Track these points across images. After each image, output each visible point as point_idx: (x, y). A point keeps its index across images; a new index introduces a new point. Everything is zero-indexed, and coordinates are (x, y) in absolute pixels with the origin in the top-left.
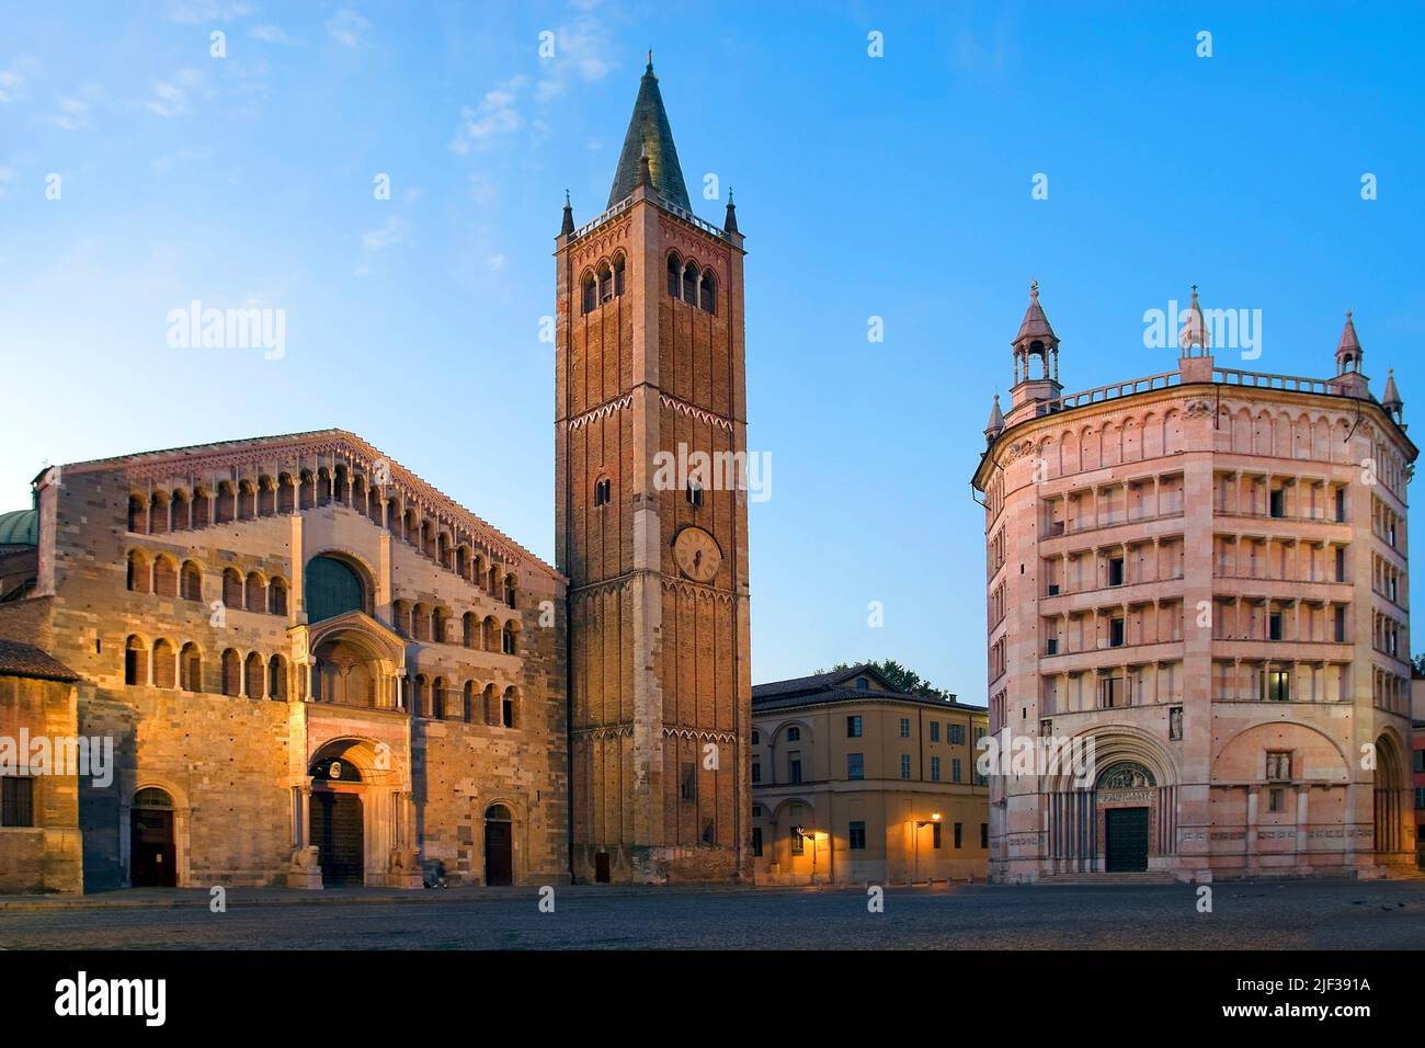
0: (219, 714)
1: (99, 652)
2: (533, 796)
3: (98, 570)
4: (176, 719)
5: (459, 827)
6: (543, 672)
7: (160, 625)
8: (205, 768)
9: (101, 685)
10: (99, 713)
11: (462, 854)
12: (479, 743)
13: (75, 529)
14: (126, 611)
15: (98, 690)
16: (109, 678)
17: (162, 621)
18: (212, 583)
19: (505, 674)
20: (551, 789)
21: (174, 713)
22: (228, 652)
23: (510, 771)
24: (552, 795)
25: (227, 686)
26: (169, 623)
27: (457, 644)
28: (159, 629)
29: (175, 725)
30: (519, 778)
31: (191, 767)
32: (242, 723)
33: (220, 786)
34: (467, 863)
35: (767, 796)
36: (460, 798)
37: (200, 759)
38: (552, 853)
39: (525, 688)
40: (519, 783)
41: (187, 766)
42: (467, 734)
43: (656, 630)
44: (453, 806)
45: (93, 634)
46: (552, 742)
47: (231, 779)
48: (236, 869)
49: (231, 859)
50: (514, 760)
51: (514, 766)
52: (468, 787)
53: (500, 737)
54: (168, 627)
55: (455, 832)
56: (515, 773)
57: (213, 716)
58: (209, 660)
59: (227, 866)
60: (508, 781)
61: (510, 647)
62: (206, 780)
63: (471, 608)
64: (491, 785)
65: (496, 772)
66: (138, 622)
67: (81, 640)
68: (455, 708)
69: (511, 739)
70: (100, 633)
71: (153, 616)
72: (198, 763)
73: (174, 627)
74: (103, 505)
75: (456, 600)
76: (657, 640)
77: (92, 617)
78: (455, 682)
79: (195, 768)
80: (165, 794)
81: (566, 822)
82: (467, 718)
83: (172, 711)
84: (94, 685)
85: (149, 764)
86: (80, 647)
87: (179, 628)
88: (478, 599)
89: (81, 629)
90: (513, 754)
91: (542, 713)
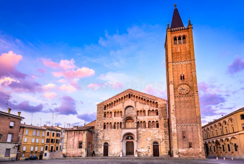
1: (101, 126)
2: (162, 140)
4: (108, 133)
5: (148, 146)
6: (163, 117)
10: (100, 133)
11: (148, 151)
12: (151, 131)
13: (99, 111)
18: (113, 114)
19: (155, 119)
20: (165, 138)
22: (115, 123)
23: (157, 136)
24: (166, 139)
25: (115, 128)
27: (147, 116)
28: (107, 121)
29: (108, 134)
32: (116, 132)
33: (113, 142)
38: (166, 150)
39: (159, 121)
40: (159, 138)
42: (149, 130)
43: (173, 106)
44: (147, 142)
46: (165, 130)
50: (158, 134)
52: (149, 139)
53: (155, 130)
57: (113, 132)
58: (113, 124)
60: (157, 137)
61: (157, 114)
63: (149, 109)
64: (154, 138)
65: (155, 136)
66: (105, 121)
67: (99, 125)
68: (147, 126)
69: (157, 130)
70: (101, 123)
72: (111, 139)
74: (102, 108)
75: (147, 108)
76: (174, 108)
78: (147, 122)
80: (107, 143)
81: (169, 144)
82: (149, 127)
85: (105, 139)
89: (99, 123)
91: (163, 125)
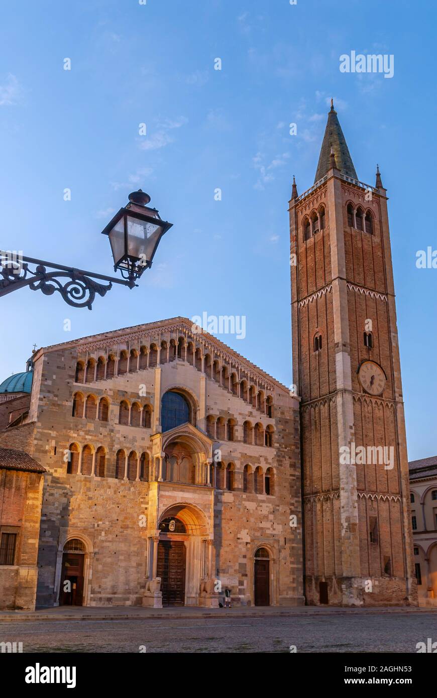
0: (112, 490)
1: (55, 454)
2: (282, 542)
3: (59, 405)
4: (90, 494)
5: (240, 564)
6: (287, 458)
7: (87, 437)
8: (103, 526)
9: (55, 475)
10: (52, 491)
11: (241, 583)
12: (251, 506)
13: (49, 383)
14: (70, 429)
15: (53, 477)
16: (59, 470)
17: (88, 434)
18: (114, 410)
19: (266, 459)
20: (292, 537)
21: (90, 491)
22: (120, 452)
23: (268, 525)
24: (292, 541)
25: (118, 474)
26: (91, 435)
27: (240, 441)
28: (86, 439)
29: (90, 498)
30: (274, 529)
31: (96, 525)
32: (124, 496)
33: (110, 537)
34: (244, 589)
35: (422, 540)
36: (240, 543)
37: (101, 520)
38: (293, 582)
39: (277, 469)
40: (274, 532)
41: (94, 525)
42: (245, 500)
43: (351, 428)
44: (236, 549)
45: (53, 443)
46: (292, 504)
47: (117, 533)
48: (115, 593)
49: (113, 587)
50: (271, 517)
51: (271, 521)
52: (245, 536)
53: (263, 501)
54: (90, 437)
55: (237, 567)
56: (272, 526)
57: (110, 492)
58: (111, 457)
59: (111, 591)
60: (268, 532)
61: (269, 443)
62: (103, 533)
63: (248, 419)
64: (258, 534)
65: (261, 525)
66: (75, 435)
67: (47, 448)
68: (238, 484)
69: (269, 502)
70: (57, 443)
71: (83, 431)
72: (100, 523)
73: (94, 438)
74: (64, 368)
75: (240, 414)
76: (352, 434)
77: (53, 434)
78: (239, 466)
79: (98, 526)
80: (81, 543)
81: (301, 560)
82: (245, 489)
83: (89, 489)
84: (51, 474)
85: (74, 524)
86: (46, 452)
87: (96, 438)
88: (251, 413)
89: (48, 441)
90: (271, 513)
91: (287, 484)
